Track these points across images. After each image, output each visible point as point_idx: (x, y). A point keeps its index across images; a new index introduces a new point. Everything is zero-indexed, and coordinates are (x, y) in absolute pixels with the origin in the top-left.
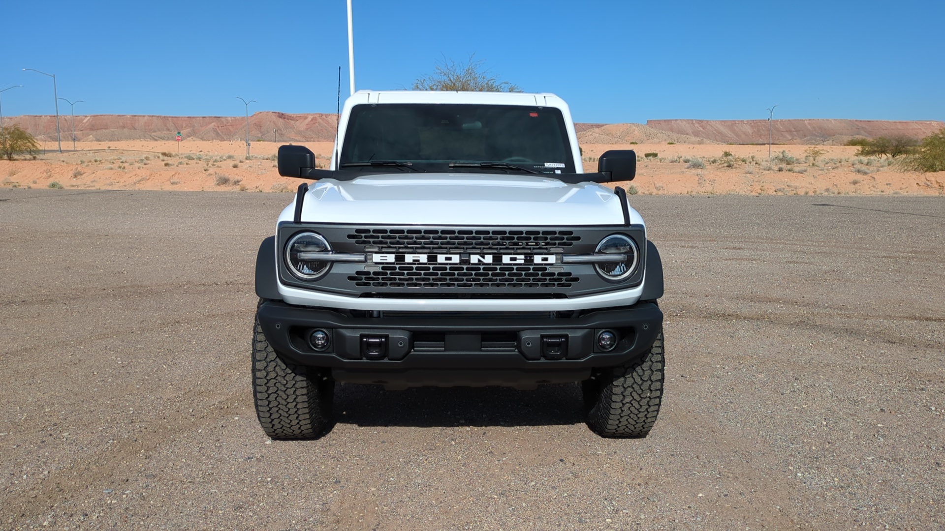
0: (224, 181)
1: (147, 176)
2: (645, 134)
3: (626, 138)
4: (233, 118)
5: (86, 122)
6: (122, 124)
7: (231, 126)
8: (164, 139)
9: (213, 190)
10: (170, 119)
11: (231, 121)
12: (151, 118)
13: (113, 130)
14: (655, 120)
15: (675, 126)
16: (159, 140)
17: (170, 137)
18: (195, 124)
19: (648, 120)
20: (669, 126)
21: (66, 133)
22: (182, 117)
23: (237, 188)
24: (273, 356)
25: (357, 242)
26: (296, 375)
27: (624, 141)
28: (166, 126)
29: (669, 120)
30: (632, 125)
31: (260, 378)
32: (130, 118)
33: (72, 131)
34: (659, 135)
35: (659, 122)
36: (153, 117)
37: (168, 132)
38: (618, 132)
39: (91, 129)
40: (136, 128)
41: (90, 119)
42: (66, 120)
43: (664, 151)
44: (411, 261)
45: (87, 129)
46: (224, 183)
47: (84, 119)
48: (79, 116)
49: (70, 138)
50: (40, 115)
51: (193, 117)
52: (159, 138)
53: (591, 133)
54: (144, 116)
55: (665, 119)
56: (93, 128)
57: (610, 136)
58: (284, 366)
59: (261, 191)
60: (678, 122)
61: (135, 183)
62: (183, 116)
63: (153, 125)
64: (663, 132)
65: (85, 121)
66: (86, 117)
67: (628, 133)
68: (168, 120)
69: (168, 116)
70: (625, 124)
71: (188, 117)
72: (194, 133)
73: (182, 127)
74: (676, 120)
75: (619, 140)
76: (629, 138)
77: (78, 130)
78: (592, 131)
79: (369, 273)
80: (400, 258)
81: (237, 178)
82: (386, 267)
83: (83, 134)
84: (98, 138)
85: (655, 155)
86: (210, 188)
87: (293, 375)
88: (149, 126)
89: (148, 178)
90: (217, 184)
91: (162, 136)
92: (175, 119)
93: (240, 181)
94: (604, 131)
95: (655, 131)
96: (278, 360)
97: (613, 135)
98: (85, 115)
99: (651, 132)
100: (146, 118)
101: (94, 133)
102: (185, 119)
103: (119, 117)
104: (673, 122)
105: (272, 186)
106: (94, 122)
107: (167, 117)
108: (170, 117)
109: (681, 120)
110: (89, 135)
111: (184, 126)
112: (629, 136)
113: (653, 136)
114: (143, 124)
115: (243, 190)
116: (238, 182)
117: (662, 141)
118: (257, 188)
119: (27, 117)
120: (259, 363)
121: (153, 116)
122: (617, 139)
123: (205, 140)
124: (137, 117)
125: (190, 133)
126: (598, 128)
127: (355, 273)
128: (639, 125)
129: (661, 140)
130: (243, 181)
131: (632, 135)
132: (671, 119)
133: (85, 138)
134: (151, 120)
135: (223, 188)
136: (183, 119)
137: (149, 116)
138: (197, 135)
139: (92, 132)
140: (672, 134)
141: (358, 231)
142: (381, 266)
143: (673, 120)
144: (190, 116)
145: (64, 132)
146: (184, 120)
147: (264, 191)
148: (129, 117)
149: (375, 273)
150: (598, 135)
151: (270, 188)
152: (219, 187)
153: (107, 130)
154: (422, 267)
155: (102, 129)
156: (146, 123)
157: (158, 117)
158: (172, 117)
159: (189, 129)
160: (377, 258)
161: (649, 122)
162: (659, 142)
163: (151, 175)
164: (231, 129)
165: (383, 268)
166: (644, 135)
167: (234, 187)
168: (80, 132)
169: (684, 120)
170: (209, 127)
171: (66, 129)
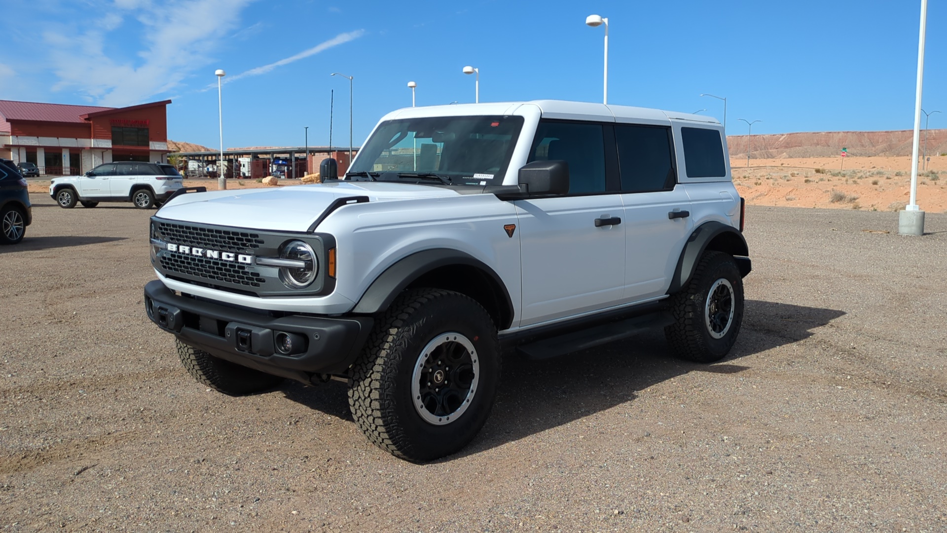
0: (840, 198)
1: (765, 192)
4: (937, 131)
5: (782, 141)
6: (816, 141)
7: (934, 139)
8: (856, 156)
9: (825, 208)
10: (866, 134)
11: (934, 134)
12: (846, 134)
13: (806, 147)
16: (852, 157)
17: (863, 153)
18: (893, 140)
21: (763, 151)
22: (879, 132)
23: (850, 206)
28: (860, 141)
32: (825, 135)
33: (768, 149)
36: (848, 134)
37: (862, 148)
39: (786, 147)
40: (829, 145)
41: (786, 137)
42: (764, 138)
45: (782, 147)
46: (839, 201)
47: (780, 137)
48: (776, 135)
49: (766, 155)
50: (742, 135)
51: (891, 132)
52: (852, 154)
54: (839, 133)
56: (788, 145)
59: (876, 210)
61: (753, 199)
62: (881, 131)
63: (847, 141)
65: (781, 139)
66: (783, 135)
68: (864, 135)
69: (864, 131)
71: (886, 132)
72: (890, 148)
73: (878, 143)
77: (774, 148)
81: (854, 195)
83: (778, 151)
84: (791, 155)
86: (823, 206)
88: (843, 142)
89: (765, 194)
90: (832, 201)
91: (855, 152)
92: (871, 134)
93: (857, 198)
98: (782, 133)
100: (840, 134)
101: (788, 150)
102: (882, 133)
103: (814, 134)
105: (890, 205)
106: (789, 139)
107: (863, 133)
108: (865, 132)
110: (783, 153)
111: (880, 141)
114: (837, 140)
115: (855, 208)
116: (855, 199)
118: (872, 206)
119: (731, 137)
121: (848, 132)
123: (901, 156)
124: (831, 134)
125: (886, 149)
130: (860, 199)
133: (780, 156)
134: (845, 136)
135: (837, 206)
136: (879, 134)
137: (844, 132)
138: (893, 150)
139: (786, 149)
144: (887, 130)
145: (761, 150)
146: (881, 135)
147: (879, 210)
148: (823, 134)
151: (887, 207)
152: (832, 204)
153: (800, 148)
155: (796, 146)
156: (840, 139)
157: (853, 133)
158: (868, 132)
159: (885, 145)
163: (770, 190)
164: (933, 143)
167: (849, 205)
168: (775, 150)
170: (907, 141)
171: (763, 147)
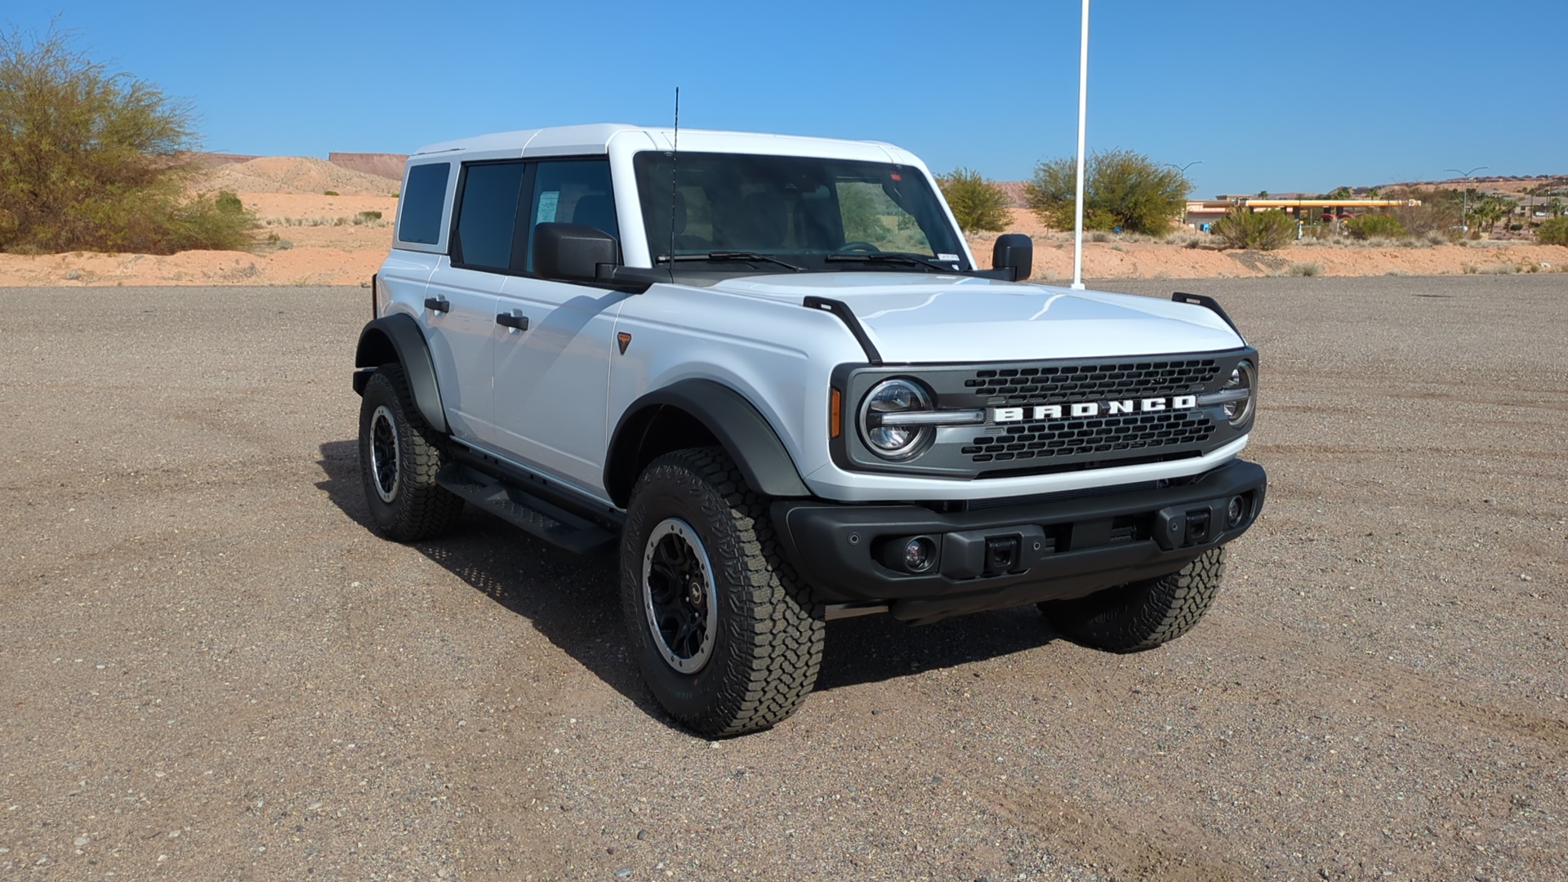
2: (330, 176)
3: (296, 183)
14: (344, 154)
15: (380, 165)
19: (332, 151)
20: (370, 165)
24: (780, 593)
25: (979, 392)
26: (814, 619)
27: (291, 188)
29: (367, 155)
30: (304, 160)
31: (761, 634)
34: (356, 179)
35: (351, 157)
38: (279, 172)
43: (387, 208)
44: (1042, 417)
53: (228, 172)
55: (361, 152)
57: (265, 177)
58: (796, 608)
60: (384, 158)
64: (362, 174)
67: (298, 174)
70: (292, 159)
74: (381, 155)
75: (283, 185)
76: (301, 183)
78: (232, 168)
79: (991, 440)
80: (1029, 413)
82: (1014, 428)
85: (378, 215)
87: (810, 620)
94: (252, 168)
95: (348, 173)
96: (788, 599)
97: (269, 177)
99: (340, 173)
104: (375, 157)
109: (389, 155)
112: (300, 180)
113: (345, 181)
117: (361, 191)
120: (759, 608)
122: (279, 184)
126: (241, 163)
127: (972, 441)
128: (317, 160)
129: (359, 188)
131: (305, 176)
132: (373, 153)
140: (378, 179)
141: (980, 374)
142: (1006, 427)
143: (376, 155)
149: (1000, 439)
150: (241, 175)
154: (1056, 425)
160: (1000, 415)
161: (333, 157)
162: (356, 191)
165: (1009, 430)
166: (329, 179)
169: (394, 155)
